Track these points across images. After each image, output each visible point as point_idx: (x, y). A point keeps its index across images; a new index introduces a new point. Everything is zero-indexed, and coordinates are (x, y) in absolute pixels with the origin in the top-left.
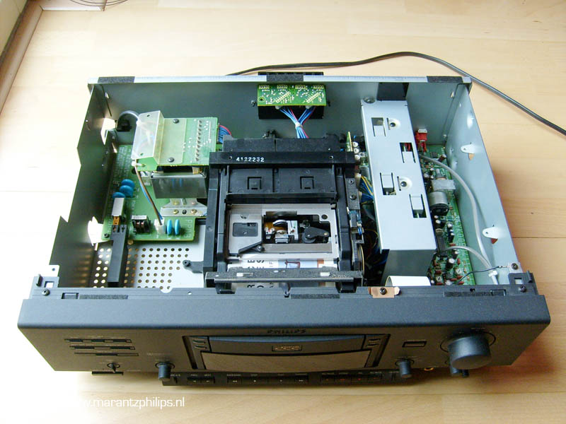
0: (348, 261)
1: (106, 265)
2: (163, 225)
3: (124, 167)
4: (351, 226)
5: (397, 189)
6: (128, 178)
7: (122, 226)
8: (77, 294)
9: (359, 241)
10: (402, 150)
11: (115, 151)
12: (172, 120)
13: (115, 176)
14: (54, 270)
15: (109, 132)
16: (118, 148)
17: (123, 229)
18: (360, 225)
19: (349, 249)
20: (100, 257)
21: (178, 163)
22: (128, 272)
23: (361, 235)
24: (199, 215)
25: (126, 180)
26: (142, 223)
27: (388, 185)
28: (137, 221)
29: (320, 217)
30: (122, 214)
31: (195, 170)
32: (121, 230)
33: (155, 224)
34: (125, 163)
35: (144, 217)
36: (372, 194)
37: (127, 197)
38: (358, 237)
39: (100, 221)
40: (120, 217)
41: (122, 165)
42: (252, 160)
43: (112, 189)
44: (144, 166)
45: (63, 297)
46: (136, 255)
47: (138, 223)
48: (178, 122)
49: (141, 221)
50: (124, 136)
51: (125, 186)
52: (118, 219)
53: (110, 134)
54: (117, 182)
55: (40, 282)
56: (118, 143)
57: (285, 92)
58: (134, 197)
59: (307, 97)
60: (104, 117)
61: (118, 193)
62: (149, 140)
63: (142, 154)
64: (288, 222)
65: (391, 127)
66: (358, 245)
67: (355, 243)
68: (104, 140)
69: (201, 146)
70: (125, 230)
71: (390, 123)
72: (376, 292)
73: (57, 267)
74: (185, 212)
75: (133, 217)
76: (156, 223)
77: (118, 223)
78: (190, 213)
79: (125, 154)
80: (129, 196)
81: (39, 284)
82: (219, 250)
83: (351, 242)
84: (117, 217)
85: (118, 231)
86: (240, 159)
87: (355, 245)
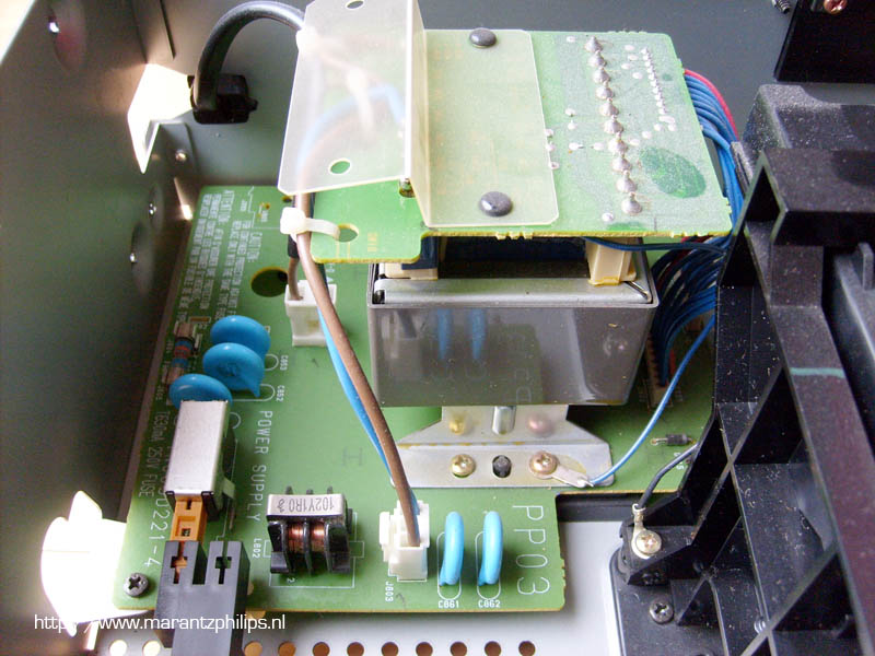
2: (426, 544)
3: (220, 268)
6: (240, 311)
7: (215, 550)
11: (186, 212)
12: (460, 36)
13: (184, 303)
15: (161, 128)
16: (195, 201)
17: (222, 563)
21: (523, 224)
24: (571, 479)
25: (234, 320)
26: (319, 532)
28: (293, 522)
30: (218, 482)
31: (606, 269)
32: (212, 571)
33: (383, 539)
34: (222, 257)
35: (328, 505)
37: (236, 393)
40: (207, 499)
41: (215, 260)
43: (169, 357)
44: (346, 235)
47: (300, 532)
48: (491, 45)
49: (314, 522)
50: (223, 145)
51: (227, 348)
52: (197, 507)
53: (165, 140)
54: (191, 329)
56: (198, 178)
58: (264, 393)
60: (145, 59)
61: (196, 379)
62: (366, 113)
63: (339, 168)
68: (143, 156)
69: (634, 143)
70: (232, 573)
74: (503, 470)
75: (274, 504)
76: (391, 535)
77: (195, 528)
78: (527, 472)
79: (224, 219)
80: (241, 390)
84: (189, 501)
85: (199, 578)
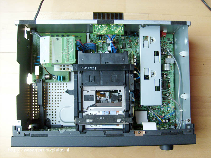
0: (128, 113)
1: (36, 91)
4: (130, 99)
5: (150, 76)
7: (40, 80)
8: (30, 134)
9: (132, 105)
10: (155, 55)
12: (55, 38)
14: (19, 122)
18: (134, 98)
19: (128, 109)
20: (33, 87)
21: (60, 62)
22: (45, 94)
23: (133, 102)
24: (70, 70)
27: (147, 74)
29: (118, 91)
35: (48, 77)
36: (140, 76)
38: (132, 102)
39: (31, 73)
42: (91, 68)
45: (25, 135)
46: (47, 87)
48: (58, 39)
55: (15, 128)
57: (105, 27)
59: (115, 30)
63: (44, 61)
64: (106, 93)
65: (151, 42)
66: (132, 106)
67: (131, 105)
69: (69, 53)
70: (42, 81)
71: (151, 39)
72: (137, 133)
73: (20, 121)
77: (38, 78)
78: (66, 70)
81: (15, 129)
82: (80, 109)
83: (129, 105)
84: (37, 75)
86: (86, 68)
87: (131, 107)
